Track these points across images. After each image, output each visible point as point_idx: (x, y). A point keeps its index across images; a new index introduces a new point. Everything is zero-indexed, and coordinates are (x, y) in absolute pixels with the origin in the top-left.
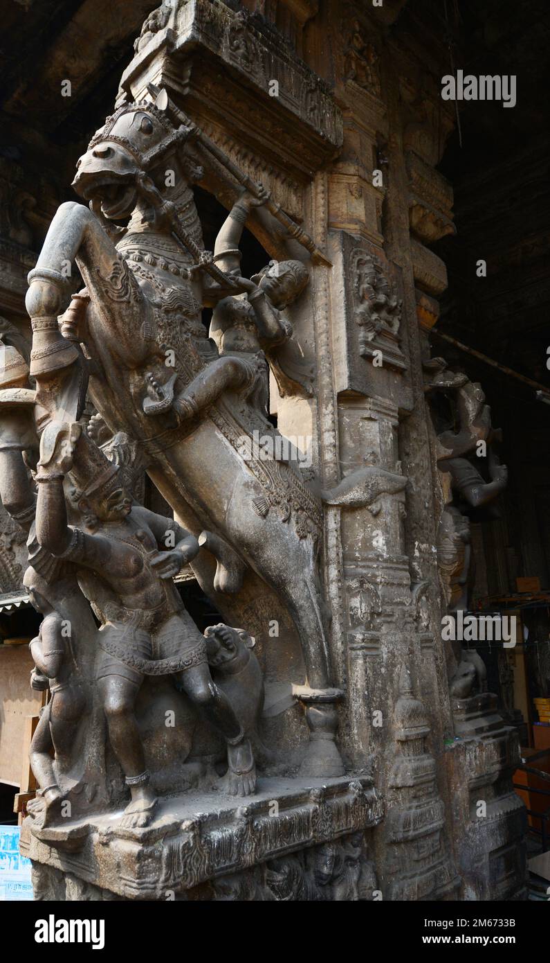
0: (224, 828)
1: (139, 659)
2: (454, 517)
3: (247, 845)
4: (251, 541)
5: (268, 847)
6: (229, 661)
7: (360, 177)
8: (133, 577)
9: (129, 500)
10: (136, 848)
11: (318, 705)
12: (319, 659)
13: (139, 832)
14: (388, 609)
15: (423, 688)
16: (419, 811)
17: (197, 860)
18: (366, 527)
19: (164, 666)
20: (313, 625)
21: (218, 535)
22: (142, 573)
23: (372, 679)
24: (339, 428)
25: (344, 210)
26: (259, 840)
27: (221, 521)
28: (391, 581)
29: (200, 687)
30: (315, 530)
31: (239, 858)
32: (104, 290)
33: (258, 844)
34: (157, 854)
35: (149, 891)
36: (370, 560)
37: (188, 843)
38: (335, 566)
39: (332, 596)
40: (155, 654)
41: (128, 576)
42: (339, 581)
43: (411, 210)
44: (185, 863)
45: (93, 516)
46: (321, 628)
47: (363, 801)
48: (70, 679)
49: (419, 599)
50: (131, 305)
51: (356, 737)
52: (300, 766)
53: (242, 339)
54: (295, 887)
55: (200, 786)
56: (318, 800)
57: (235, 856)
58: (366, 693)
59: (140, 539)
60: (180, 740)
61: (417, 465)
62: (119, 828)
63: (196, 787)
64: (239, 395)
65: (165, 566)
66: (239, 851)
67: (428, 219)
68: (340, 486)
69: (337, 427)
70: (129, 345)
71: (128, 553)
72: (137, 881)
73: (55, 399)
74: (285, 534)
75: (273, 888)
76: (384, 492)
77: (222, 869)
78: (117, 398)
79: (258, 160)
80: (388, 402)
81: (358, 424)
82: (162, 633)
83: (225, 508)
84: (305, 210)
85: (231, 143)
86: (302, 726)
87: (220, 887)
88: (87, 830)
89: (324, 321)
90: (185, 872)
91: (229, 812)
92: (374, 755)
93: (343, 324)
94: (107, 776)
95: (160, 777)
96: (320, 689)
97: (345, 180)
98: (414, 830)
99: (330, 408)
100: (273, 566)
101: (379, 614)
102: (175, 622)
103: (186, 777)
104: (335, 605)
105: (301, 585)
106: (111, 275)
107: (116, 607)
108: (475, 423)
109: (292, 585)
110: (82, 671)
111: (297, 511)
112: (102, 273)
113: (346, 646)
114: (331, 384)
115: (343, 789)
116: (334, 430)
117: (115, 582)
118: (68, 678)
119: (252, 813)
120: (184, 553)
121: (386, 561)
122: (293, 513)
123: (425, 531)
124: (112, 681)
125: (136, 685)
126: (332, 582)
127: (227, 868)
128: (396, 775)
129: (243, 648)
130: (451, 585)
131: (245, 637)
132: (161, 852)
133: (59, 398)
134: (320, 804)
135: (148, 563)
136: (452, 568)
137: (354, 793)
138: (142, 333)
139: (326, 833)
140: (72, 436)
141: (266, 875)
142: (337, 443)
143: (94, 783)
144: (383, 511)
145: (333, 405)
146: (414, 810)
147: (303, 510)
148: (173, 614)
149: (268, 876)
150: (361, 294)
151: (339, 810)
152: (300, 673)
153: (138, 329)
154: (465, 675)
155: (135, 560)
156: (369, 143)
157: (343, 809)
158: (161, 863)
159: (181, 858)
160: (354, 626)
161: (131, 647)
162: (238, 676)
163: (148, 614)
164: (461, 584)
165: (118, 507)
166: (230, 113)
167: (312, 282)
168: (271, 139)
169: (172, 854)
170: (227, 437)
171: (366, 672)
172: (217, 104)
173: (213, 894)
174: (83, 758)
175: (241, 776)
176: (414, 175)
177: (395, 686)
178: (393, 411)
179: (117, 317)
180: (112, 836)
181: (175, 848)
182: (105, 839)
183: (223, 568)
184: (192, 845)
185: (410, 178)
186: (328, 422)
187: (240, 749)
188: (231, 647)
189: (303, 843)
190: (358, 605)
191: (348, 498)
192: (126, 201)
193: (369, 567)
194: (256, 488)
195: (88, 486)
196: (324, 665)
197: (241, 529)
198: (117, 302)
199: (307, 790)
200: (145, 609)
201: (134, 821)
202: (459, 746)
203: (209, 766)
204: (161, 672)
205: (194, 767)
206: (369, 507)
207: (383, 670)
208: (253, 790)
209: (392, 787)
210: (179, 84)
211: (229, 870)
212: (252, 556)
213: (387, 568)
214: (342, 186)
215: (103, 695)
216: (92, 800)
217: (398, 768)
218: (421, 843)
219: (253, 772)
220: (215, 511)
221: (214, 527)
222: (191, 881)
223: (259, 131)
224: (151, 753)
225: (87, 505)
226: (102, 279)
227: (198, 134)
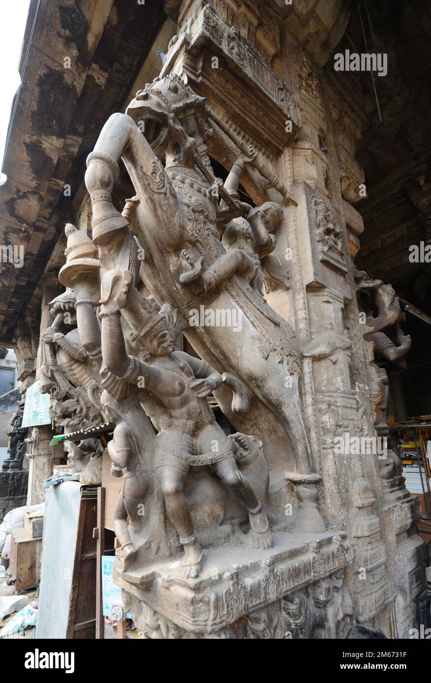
0: (254, 575)
1: (186, 455)
2: (376, 369)
3: (271, 587)
4: (258, 375)
5: (285, 586)
6: (245, 457)
7: (313, 150)
8: (178, 395)
9: (173, 340)
10: (191, 595)
11: (305, 485)
12: (305, 455)
13: (192, 582)
14: (346, 423)
15: (368, 473)
16: (373, 552)
17: (237, 601)
18: (328, 371)
19: (204, 459)
20: (300, 433)
21: (234, 375)
22: (184, 394)
23: (339, 468)
24: (308, 308)
25: (303, 172)
26: (279, 582)
27: (236, 365)
28: (346, 405)
29: (230, 474)
30: (299, 371)
31: (265, 597)
32: (146, 183)
33: (278, 585)
34: (206, 599)
35: (202, 627)
36: (332, 392)
37: (229, 589)
38: (310, 395)
39: (309, 415)
40: (196, 451)
41: (174, 395)
42: (314, 405)
43: (341, 180)
44: (228, 604)
45: (147, 352)
46: (306, 434)
47: (344, 550)
48: (136, 469)
49: (362, 417)
50: (167, 197)
51: (329, 505)
52: (294, 524)
53: (243, 248)
54: (303, 612)
55: (231, 541)
56: (315, 551)
57: (263, 596)
58: (336, 476)
59: (182, 369)
60: (216, 510)
61: (355, 335)
62: (177, 577)
63: (229, 541)
64: (244, 278)
65: (201, 389)
66: (265, 592)
67: (351, 187)
68: (311, 344)
69: (306, 307)
70: (168, 231)
71: (174, 378)
72: (192, 619)
73: (113, 259)
74: (280, 371)
75: (288, 613)
76: (339, 348)
77: (254, 606)
78: (161, 277)
79: (247, 137)
80: (338, 293)
81: (320, 306)
82: (200, 437)
83: (239, 355)
84: (278, 174)
85: (230, 122)
86: (293, 498)
87: (254, 618)
88: (153, 576)
89: (295, 240)
90: (228, 611)
91: (256, 563)
92: (342, 517)
93: (308, 240)
94: (167, 536)
95: (203, 536)
96: (307, 474)
97: (303, 152)
98: (371, 564)
99: (302, 294)
100: (273, 393)
101: (340, 426)
102: (210, 429)
103: (222, 535)
104: (311, 421)
105: (292, 406)
106: (151, 171)
107: (167, 419)
108: (390, 309)
109: (286, 406)
110: (145, 463)
111: (287, 356)
112: (145, 169)
113: (320, 447)
114: (301, 280)
115: (329, 541)
116: (305, 309)
117: (166, 400)
118: (135, 467)
119: (273, 563)
120: (214, 380)
121: (342, 392)
122: (285, 357)
123: (362, 376)
124: (167, 470)
125: (184, 473)
126: (308, 406)
127: (258, 605)
128: (357, 529)
129: (254, 448)
130: (376, 410)
131: (255, 441)
132: (209, 597)
133: (115, 258)
134: (317, 553)
135: (188, 387)
136: (377, 400)
137: (336, 544)
138: (176, 220)
139: (321, 573)
140: (125, 280)
141: (282, 604)
142: (308, 317)
143: (158, 541)
144: (339, 361)
145: (303, 293)
146: (369, 551)
147: (291, 356)
148: (207, 424)
149: (285, 605)
150: (318, 222)
151: (328, 556)
152: (290, 465)
153: (173, 216)
154: (387, 465)
155: (179, 384)
156: (316, 133)
157: (331, 555)
158: (209, 606)
159: (224, 602)
160: (325, 434)
161: (179, 446)
162: (252, 467)
163: (191, 423)
164: (383, 410)
165: (165, 345)
166: (229, 98)
167: (285, 217)
168: (256, 121)
169: (218, 599)
170: (238, 304)
171: (335, 463)
172: (220, 91)
173: (247, 622)
174: (149, 523)
175: (261, 535)
176: (343, 159)
177: (353, 472)
178: (341, 298)
179: (158, 206)
180: (171, 582)
181: (220, 594)
182: (166, 585)
183: (237, 396)
184: (232, 591)
185: (340, 160)
186: (300, 304)
187: (258, 516)
188: (246, 447)
189: (307, 581)
190: (328, 420)
191: (316, 352)
192: (161, 137)
193: (332, 396)
194: (259, 340)
195: (142, 328)
196: (309, 458)
197: (250, 367)
198: (157, 193)
199: (306, 543)
200: (188, 419)
201: (187, 573)
202: (390, 509)
203: (236, 526)
204: (202, 463)
205: (227, 528)
206: (330, 358)
207: (345, 462)
208: (270, 545)
209: (355, 537)
210: (195, 74)
211: (259, 606)
212: (258, 387)
213: (343, 397)
214: (301, 157)
215: (160, 480)
216: (157, 553)
217: (358, 525)
218: (375, 572)
219: (269, 532)
220: (231, 357)
221: (231, 369)
222: (233, 617)
223: (248, 114)
224: (197, 520)
225: (142, 344)
226: (144, 174)
227: (209, 110)
